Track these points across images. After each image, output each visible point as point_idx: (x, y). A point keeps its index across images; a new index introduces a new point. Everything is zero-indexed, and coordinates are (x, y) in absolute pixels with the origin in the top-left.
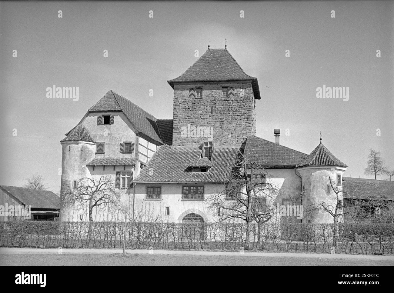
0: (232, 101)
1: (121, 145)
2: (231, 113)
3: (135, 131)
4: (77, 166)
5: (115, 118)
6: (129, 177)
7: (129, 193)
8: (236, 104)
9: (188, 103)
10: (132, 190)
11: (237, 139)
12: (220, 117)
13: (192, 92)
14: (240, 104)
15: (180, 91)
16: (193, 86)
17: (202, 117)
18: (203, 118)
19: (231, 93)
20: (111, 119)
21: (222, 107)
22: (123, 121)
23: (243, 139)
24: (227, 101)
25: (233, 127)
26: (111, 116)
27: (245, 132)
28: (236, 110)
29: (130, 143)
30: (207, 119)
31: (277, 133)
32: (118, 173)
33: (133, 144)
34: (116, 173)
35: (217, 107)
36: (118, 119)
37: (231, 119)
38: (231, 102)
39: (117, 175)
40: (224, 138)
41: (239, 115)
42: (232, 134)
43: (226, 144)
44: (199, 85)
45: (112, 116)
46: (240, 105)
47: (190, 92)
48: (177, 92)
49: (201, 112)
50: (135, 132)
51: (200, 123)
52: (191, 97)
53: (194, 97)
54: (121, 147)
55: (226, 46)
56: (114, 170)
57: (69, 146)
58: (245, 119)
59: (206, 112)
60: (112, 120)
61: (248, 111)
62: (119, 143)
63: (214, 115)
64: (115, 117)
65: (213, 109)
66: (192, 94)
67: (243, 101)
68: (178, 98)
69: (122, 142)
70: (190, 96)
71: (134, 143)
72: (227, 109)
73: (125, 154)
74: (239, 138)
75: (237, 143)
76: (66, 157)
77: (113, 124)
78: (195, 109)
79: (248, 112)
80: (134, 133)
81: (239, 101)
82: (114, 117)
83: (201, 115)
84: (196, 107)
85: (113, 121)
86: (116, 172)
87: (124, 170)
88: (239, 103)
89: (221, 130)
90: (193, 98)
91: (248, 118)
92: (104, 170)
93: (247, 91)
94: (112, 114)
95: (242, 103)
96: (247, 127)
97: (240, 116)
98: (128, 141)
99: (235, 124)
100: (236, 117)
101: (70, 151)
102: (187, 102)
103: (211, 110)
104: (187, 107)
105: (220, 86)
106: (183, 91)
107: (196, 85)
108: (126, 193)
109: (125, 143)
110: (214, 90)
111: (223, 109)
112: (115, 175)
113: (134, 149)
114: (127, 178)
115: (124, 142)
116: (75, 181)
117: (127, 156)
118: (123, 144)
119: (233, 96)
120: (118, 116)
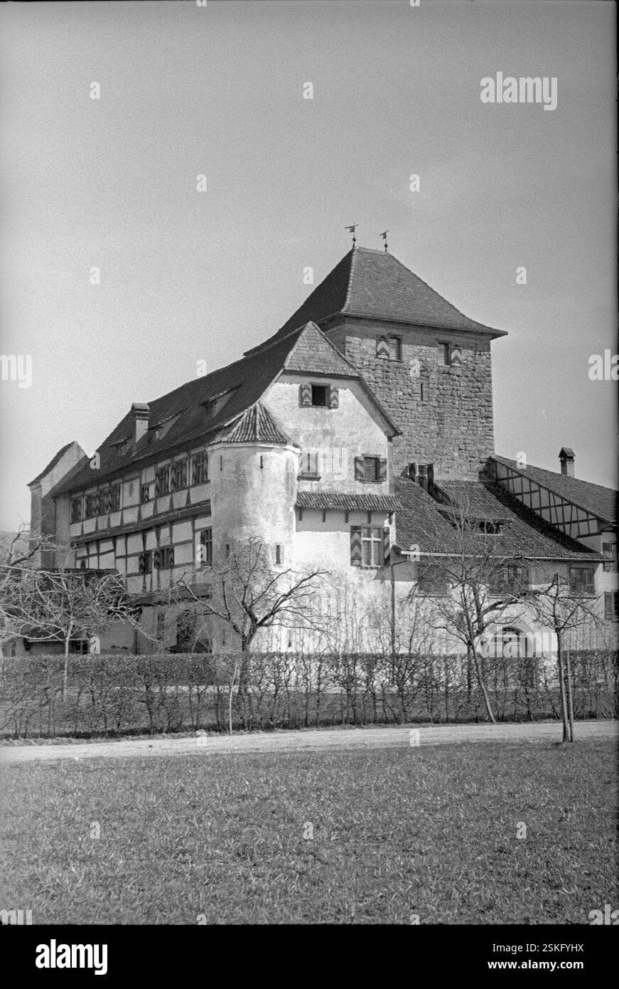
0: (458, 376)
1: (356, 460)
2: (457, 403)
3: (386, 430)
4: (280, 509)
5: (340, 392)
6: (379, 540)
7: (383, 580)
8: (465, 384)
9: (374, 370)
10: (387, 572)
11: (470, 461)
12: (438, 410)
13: (383, 344)
14: (471, 384)
15: (359, 339)
16: (383, 331)
17: (404, 406)
18: (406, 408)
19: (456, 358)
20: (332, 396)
21: (441, 387)
22: (357, 402)
23: (481, 462)
24: (449, 374)
25: (462, 433)
26: (332, 388)
27: (483, 447)
28: (466, 397)
29: (377, 460)
30: (413, 412)
31: (566, 457)
32: (355, 530)
33: (385, 463)
34: (349, 529)
35: (431, 385)
36: (346, 396)
37: (457, 416)
38: (457, 378)
39: (352, 533)
40: (446, 457)
41: (471, 408)
42: (460, 449)
43: (451, 471)
44: (395, 332)
45: (334, 388)
46: (473, 388)
47: (377, 344)
48: (352, 341)
49: (401, 393)
50: (385, 433)
51: (399, 419)
52: (380, 356)
53: (386, 357)
54: (359, 466)
55: (386, 246)
56: (347, 521)
57: (259, 454)
58: (482, 418)
59: (410, 395)
60: (335, 398)
61: (487, 401)
62: (354, 457)
63: (425, 403)
64: (339, 390)
65: (424, 389)
66: (383, 350)
67: (479, 379)
68: (356, 356)
69: (359, 455)
70: (378, 354)
71: (386, 460)
72: (449, 392)
73: (366, 485)
74: (473, 459)
75: (469, 471)
76: (251, 483)
77: (337, 408)
78: (389, 384)
79: (487, 404)
80: (383, 434)
81: (471, 378)
82: (337, 392)
83: (401, 402)
84: (390, 381)
85: (338, 401)
86: (352, 527)
87: (369, 521)
88: (470, 381)
89: (439, 439)
90: (384, 359)
91: (487, 418)
92: (324, 521)
93: (484, 357)
94: (333, 383)
95: (476, 384)
96: (487, 437)
97: (472, 410)
98: (373, 453)
99: (466, 428)
100: (466, 413)
101: (262, 467)
102: (373, 368)
103: (419, 392)
104: (372, 378)
105: (436, 339)
106: (365, 340)
107: (389, 331)
108: (375, 579)
109: (366, 458)
110: (424, 348)
111: (442, 391)
112: (348, 534)
113: (385, 473)
114: (374, 542)
115: (363, 455)
116: (278, 547)
117: (372, 489)
118: (362, 459)
119: (458, 365)
120: (348, 390)
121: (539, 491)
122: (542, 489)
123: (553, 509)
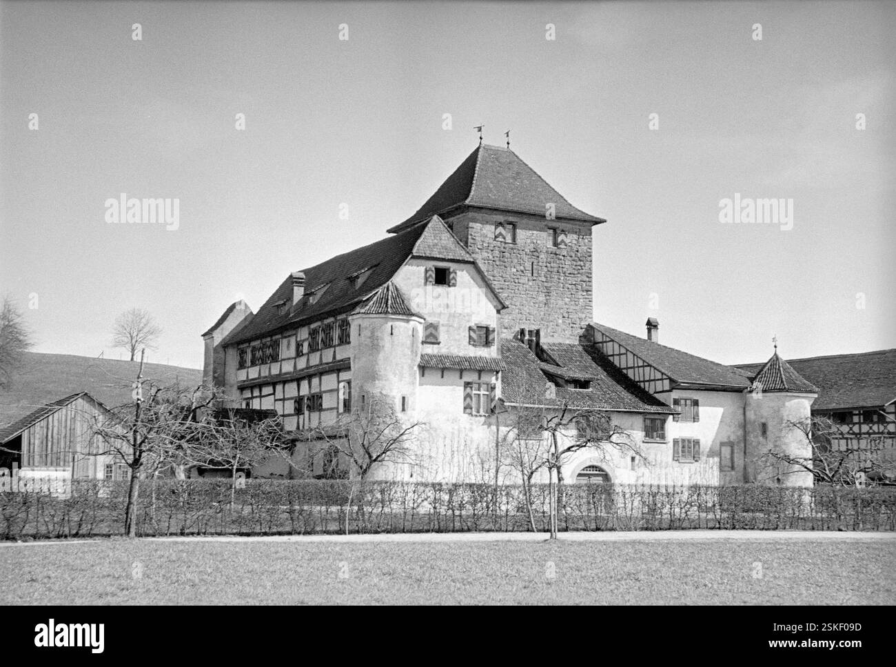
0: (564, 256)
1: (470, 328)
2: (562, 278)
3: (495, 304)
4: (406, 367)
5: (458, 274)
6: (487, 393)
7: (489, 425)
8: (570, 263)
9: (492, 251)
10: (493, 419)
11: (572, 327)
12: (546, 284)
13: (500, 229)
14: (575, 263)
15: (480, 225)
16: (501, 218)
17: (517, 281)
18: (519, 283)
19: (563, 241)
20: (451, 276)
21: (548, 265)
22: (472, 281)
23: (581, 328)
24: (556, 254)
25: (566, 304)
26: (451, 270)
27: (584, 316)
28: (570, 274)
29: (487, 328)
30: (524, 286)
31: (651, 325)
32: (467, 384)
33: (494, 331)
34: (463, 384)
35: (540, 264)
36: (463, 276)
37: (562, 289)
38: (563, 258)
39: (465, 387)
40: (551, 323)
41: (574, 283)
42: (564, 317)
43: (556, 335)
44: (511, 219)
45: (454, 270)
46: (576, 266)
47: (496, 229)
48: (475, 227)
49: (515, 270)
50: (495, 307)
51: (513, 291)
52: (497, 239)
53: (503, 240)
54: (472, 334)
55: (508, 143)
56: (461, 378)
57: (390, 324)
58: (583, 291)
59: (522, 271)
60: (454, 278)
61: (588, 277)
62: (468, 326)
63: (535, 278)
64: (458, 272)
65: (535, 267)
66: (500, 234)
67: (581, 259)
68: (477, 238)
69: (472, 324)
70: (496, 237)
71: (494, 328)
72: (556, 269)
73: (477, 349)
74: (574, 325)
75: (571, 335)
76: (383, 347)
77: (455, 286)
78: (505, 262)
79: (587, 279)
80: (492, 307)
81: (574, 258)
82: (456, 273)
83: (514, 277)
84: (506, 260)
85: (456, 280)
86: (465, 382)
87: (479, 379)
88: (574, 260)
89: (546, 308)
90: (501, 242)
91: (587, 291)
92: (442, 377)
93: (586, 241)
94: (452, 266)
95: (579, 263)
96: (587, 307)
97: (575, 285)
98: (484, 324)
99: (569, 300)
100: (570, 287)
101: (392, 334)
102: (492, 248)
103: (531, 269)
104: (491, 257)
105: (546, 225)
106: (485, 226)
107: (506, 218)
108: (483, 425)
109: (478, 327)
110: (535, 232)
111: (549, 269)
112: (462, 388)
113: (494, 339)
114: (483, 395)
115: (476, 324)
116: (404, 398)
117: (483, 352)
118: (475, 328)
119: (565, 247)
120: (465, 272)
121: (626, 354)
122: (628, 353)
123: (636, 369)
